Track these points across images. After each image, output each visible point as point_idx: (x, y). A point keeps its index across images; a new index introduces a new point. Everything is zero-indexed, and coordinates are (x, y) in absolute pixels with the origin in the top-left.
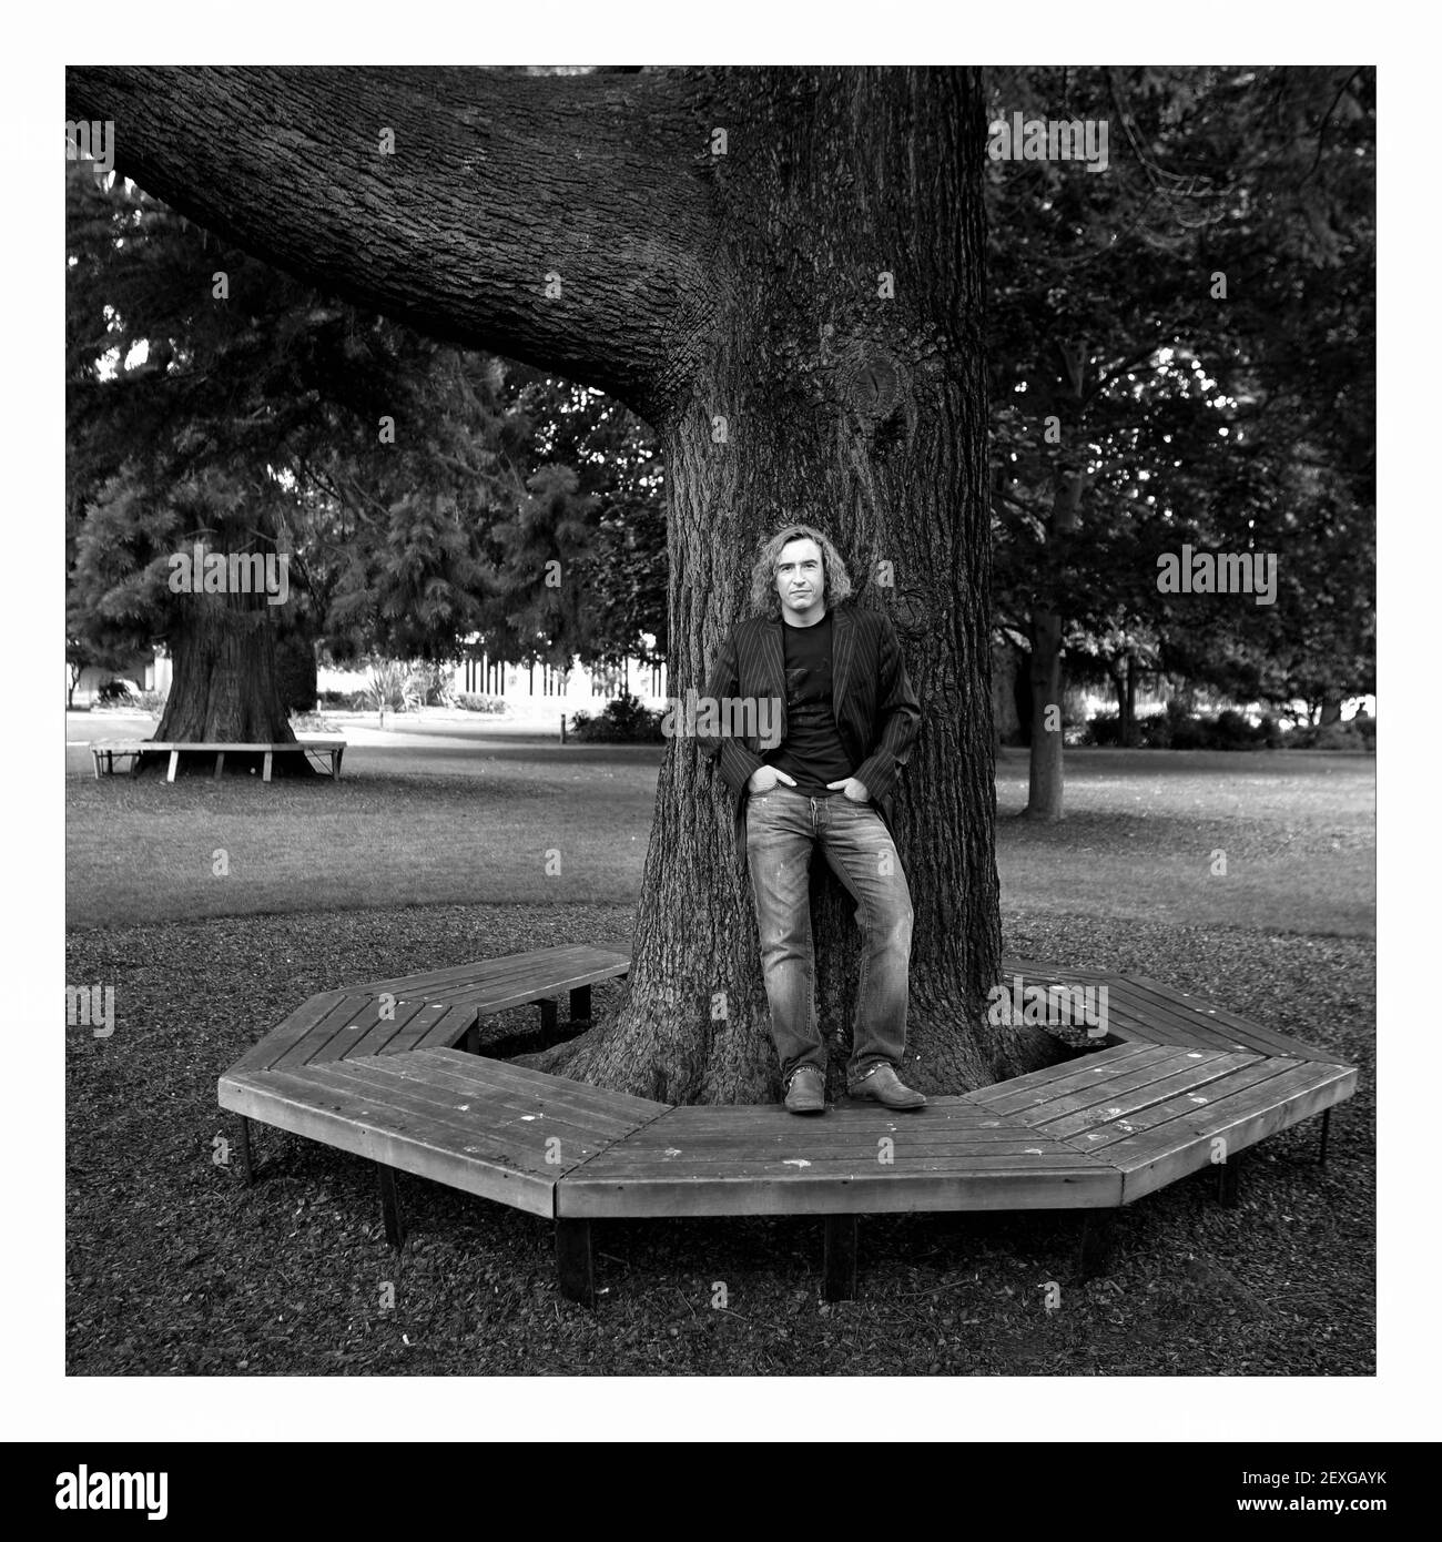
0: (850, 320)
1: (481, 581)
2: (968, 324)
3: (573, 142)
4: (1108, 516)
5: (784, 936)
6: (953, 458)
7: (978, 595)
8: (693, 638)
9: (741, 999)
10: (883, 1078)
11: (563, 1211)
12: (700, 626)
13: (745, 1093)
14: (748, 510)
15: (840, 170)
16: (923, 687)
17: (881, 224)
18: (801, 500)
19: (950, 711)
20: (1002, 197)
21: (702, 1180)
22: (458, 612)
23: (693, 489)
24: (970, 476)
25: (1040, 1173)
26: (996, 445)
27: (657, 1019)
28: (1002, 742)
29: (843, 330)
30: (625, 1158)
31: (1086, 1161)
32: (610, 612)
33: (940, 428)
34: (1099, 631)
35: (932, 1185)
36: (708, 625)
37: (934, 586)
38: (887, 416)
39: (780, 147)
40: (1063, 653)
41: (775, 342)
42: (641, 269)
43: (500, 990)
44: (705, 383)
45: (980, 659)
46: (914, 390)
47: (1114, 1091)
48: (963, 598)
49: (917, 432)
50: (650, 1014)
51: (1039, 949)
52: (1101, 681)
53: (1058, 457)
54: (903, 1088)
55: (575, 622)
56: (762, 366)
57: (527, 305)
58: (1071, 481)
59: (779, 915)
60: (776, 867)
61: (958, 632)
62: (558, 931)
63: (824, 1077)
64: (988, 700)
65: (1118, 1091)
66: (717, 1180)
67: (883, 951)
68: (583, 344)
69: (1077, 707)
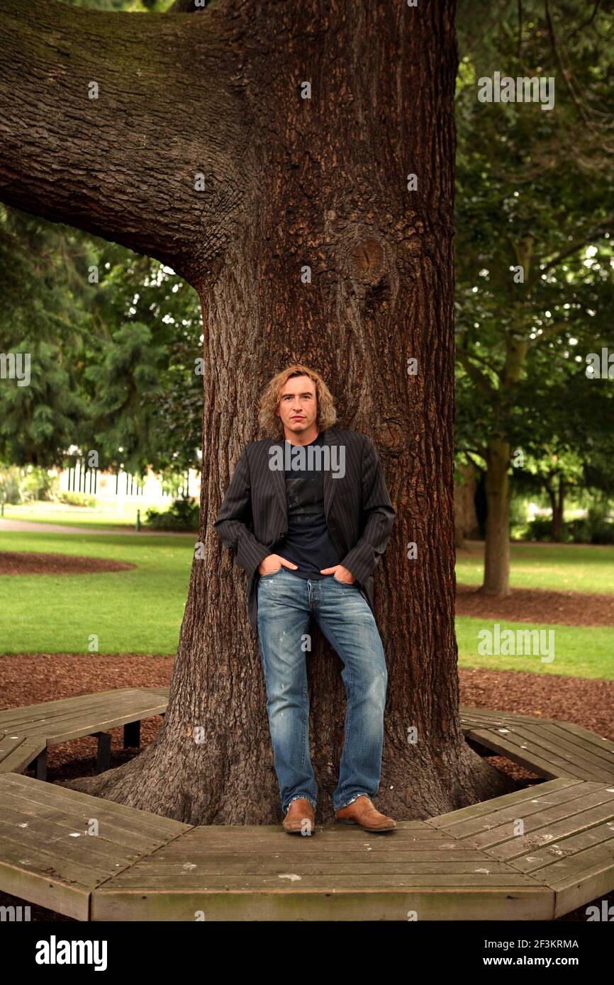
0: (348, 207)
1: (77, 407)
2: (439, 213)
3: (136, 63)
4: (546, 370)
5: (285, 689)
6: (427, 317)
7: (444, 424)
8: (221, 452)
9: (252, 737)
10: (362, 805)
11: (97, 917)
12: (227, 443)
13: (253, 814)
14: (266, 354)
15: (343, 91)
16: (400, 494)
17: (373, 133)
18: (307, 346)
19: (421, 513)
20: (471, 128)
21: (210, 892)
22: (59, 430)
23: (223, 336)
24: (439, 330)
25: (487, 890)
26: (462, 315)
27: (185, 752)
28: (465, 536)
29: (343, 215)
30: (149, 870)
31: (523, 880)
32: (172, 433)
33: (416, 293)
34: (538, 455)
35: (400, 898)
36: (233, 442)
37: (410, 416)
38: (375, 283)
39: (297, 72)
40: (510, 472)
41: (290, 223)
42: (187, 163)
43: (66, 725)
44: (235, 254)
45: (445, 473)
46: (397, 263)
47: (547, 819)
48: (432, 425)
49: (399, 296)
50: (180, 748)
51: (489, 697)
52: (539, 492)
53: (509, 324)
54: (378, 814)
55: (147, 440)
56: (279, 242)
57: (95, 189)
58: (518, 342)
59: (281, 672)
60: (279, 635)
61: (428, 452)
62: (121, 675)
63: (314, 803)
64: (450, 505)
65: (551, 820)
66: (225, 892)
67: (363, 702)
68: (140, 220)
69: (521, 511)
